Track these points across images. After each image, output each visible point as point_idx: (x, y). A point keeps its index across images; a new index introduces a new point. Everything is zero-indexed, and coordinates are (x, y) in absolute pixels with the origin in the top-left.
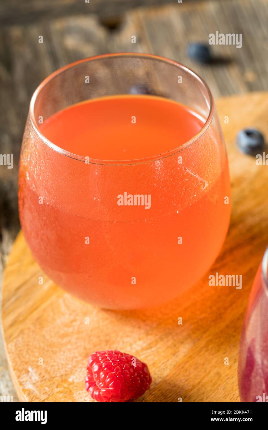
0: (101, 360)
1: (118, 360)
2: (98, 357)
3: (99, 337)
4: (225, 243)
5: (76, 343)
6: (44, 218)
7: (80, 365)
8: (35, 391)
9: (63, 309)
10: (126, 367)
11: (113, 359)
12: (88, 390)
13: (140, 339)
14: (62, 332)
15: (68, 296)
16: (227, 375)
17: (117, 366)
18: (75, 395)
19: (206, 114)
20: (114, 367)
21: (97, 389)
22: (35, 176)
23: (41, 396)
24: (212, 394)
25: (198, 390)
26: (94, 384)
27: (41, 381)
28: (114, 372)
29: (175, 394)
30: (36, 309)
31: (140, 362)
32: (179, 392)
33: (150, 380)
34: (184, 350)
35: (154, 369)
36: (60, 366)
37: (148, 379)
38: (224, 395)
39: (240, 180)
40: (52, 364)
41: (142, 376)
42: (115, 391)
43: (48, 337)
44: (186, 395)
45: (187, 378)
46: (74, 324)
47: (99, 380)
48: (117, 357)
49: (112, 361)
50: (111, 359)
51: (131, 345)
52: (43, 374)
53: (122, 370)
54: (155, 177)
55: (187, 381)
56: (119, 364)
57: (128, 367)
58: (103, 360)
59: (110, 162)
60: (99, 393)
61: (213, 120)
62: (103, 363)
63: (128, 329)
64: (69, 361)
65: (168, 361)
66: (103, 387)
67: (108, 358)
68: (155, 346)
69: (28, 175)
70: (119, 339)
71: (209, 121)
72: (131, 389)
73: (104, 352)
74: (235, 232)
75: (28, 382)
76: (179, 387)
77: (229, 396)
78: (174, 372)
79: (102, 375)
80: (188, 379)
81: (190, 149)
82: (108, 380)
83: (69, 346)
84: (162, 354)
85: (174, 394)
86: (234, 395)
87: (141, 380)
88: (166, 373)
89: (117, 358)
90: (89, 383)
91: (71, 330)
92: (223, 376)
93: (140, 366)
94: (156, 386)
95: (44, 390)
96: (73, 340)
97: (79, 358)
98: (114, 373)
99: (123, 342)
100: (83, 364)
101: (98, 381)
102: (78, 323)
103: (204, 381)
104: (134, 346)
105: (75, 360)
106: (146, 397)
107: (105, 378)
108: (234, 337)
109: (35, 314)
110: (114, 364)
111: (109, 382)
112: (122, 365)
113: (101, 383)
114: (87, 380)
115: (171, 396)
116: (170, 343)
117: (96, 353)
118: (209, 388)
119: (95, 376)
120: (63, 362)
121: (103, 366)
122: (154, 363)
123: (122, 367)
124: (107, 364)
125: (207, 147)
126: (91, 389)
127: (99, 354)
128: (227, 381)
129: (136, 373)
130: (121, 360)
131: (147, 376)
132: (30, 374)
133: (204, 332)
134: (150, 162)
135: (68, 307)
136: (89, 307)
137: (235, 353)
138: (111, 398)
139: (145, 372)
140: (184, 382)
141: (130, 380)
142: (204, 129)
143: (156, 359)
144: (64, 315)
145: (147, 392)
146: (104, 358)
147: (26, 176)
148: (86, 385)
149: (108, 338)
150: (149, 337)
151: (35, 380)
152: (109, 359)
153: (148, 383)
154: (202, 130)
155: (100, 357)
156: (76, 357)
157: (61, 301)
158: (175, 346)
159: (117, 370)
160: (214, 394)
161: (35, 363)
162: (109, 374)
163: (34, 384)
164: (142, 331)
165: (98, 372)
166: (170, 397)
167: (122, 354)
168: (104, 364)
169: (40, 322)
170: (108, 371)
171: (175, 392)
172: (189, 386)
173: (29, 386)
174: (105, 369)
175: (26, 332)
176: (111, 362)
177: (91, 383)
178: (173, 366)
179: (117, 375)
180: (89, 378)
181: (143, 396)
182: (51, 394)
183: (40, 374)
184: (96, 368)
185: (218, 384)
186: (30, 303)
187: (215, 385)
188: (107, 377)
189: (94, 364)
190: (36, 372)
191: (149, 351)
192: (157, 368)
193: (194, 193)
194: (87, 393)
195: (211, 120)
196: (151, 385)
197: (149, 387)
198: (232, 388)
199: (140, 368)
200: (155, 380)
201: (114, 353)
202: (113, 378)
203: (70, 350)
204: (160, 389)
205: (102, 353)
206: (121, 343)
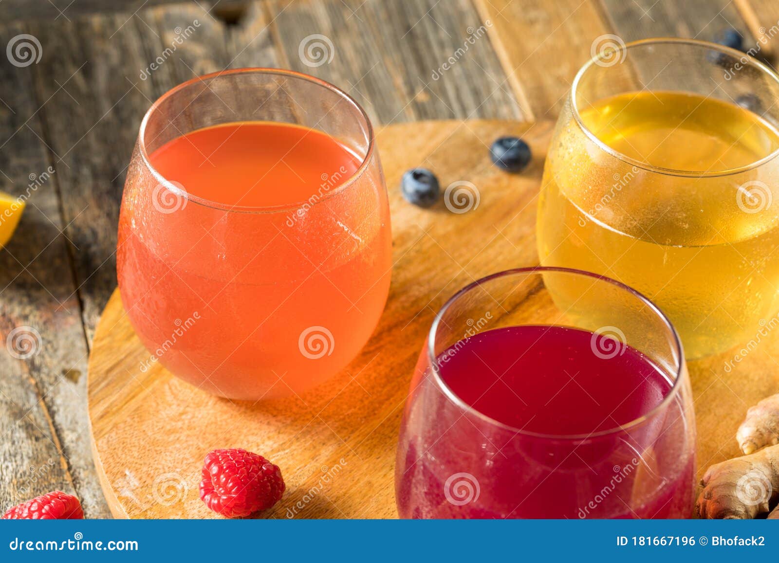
0: (222, 460)
1: (243, 461)
2: (218, 456)
3: (216, 434)
4: (382, 319)
5: (186, 441)
6: (153, 277)
7: (192, 469)
8: (135, 499)
9: (169, 398)
10: (253, 469)
11: (236, 459)
12: (203, 498)
13: (269, 438)
14: (168, 427)
15: (175, 381)
16: (380, 486)
17: (241, 467)
18: (185, 505)
19: (364, 150)
20: (238, 469)
21: (215, 495)
22: (144, 224)
23: (142, 505)
24: (361, 508)
25: (344, 502)
26: (211, 491)
27: (142, 487)
28: (238, 474)
29: (314, 506)
30: (133, 397)
31: (271, 464)
32: (319, 504)
33: (283, 487)
34: (326, 452)
35: (287, 475)
36: (167, 469)
37: (281, 486)
38: (376, 510)
39: (404, 238)
40: (155, 466)
41: (273, 481)
42: (239, 498)
43: (150, 434)
44: (328, 508)
45: (330, 487)
46: (183, 417)
47: (219, 485)
48: (243, 456)
49: (236, 461)
50: (234, 459)
51: (258, 445)
52: (144, 479)
53: (248, 473)
54: (298, 228)
55: (329, 491)
56: (244, 465)
57: (256, 469)
58: (224, 460)
59: (242, 209)
60: (219, 501)
61: (373, 160)
62: (224, 463)
63: (254, 425)
64: (178, 463)
65: (305, 466)
66: (224, 494)
67: (230, 457)
68: (289, 447)
69: (133, 222)
70: (242, 437)
71: (367, 161)
72: (259, 497)
73: (225, 451)
74: (394, 306)
75: (125, 488)
76: (319, 499)
77: (382, 510)
78: (313, 480)
79: (223, 479)
80: (331, 489)
81: (342, 195)
82: (231, 485)
83: (178, 446)
84: (298, 457)
85: (312, 506)
86: (389, 509)
87: (271, 485)
88: (302, 481)
89: (241, 458)
90: (205, 490)
91: (180, 424)
92: (375, 486)
93: (272, 469)
94: (289, 496)
95: (146, 497)
96: (183, 438)
97: (191, 460)
98: (238, 476)
99: (248, 442)
100: (196, 467)
101: (217, 486)
102: (189, 416)
103: (351, 491)
104: (261, 447)
105: (185, 462)
106: (277, 509)
107: (226, 482)
108: (390, 438)
109: (133, 404)
110: (238, 465)
111: (231, 486)
112: (248, 466)
113: (221, 489)
114: (202, 485)
115: (309, 508)
116: (308, 444)
117: (216, 451)
118: (358, 500)
119: (214, 479)
120: (170, 465)
121: (225, 467)
122: (287, 469)
123: (248, 469)
124: (229, 464)
125: (364, 193)
126: (208, 497)
127: (219, 453)
128: (381, 492)
129: (266, 477)
130: (247, 461)
131: (279, 482)
132: (127, 478)
133: (353, 432)
134: (293, 210)
135: (175, 396)
136: (203, 395)
137: (391, 458)
138: (234, 507)
139: (278, 478)
140: (326, 493)
141: (259, 485)
142: (361, 171)
143: (291, 463)
144: (170, 405)
145: (279, 502)
146: (225, 457)
147: (131, 224)
148: (201, 493)
149: (228, 436)
150: (281, 436)
151: (135, 486)
152: (232, 459)
153: (280, 491)
154: (358, 172)
155: (220, 457)
156: (187, 459)
157: (166, 387)
158: (314, 447)
159: (242, 472)
160: (364, 507)
161: (134, 465)
162: (232, 477)
163: (133, 490)
164: (272, 429)
165: (218, 475)
166: (308, 510)
167: (248, 454)
168: (225, 465)
169: (139, 414)
170: (230, 474)
171: (314, 504)
172: (332, 497)
173: (127, 493)
174: (227, 471)
175: (122, 425)
176: (234, 462)
177: (208, 489)
178: (311, 472)
179: (242, 479)
180: (205, 484)
181: (274, 507)
182: (154, 504)
183: (140, 479)
184: (215, 469)
185: (369, 495)
186: (126, 390)
187: (364, 496)
188: (230, 481)
189: (213, 465)
190: (135, 477)
191: (281, 453)
192: (290, 475)
193: (346, 250)
194: (202, 503)
195: (370, 158)
196: (284, 494)
197: (282, 497)
198: (387, 500)
199: (271, 471)
200: (289, 490)
201: (238, 452)
202: (236, 483)
203: (178, 450)
204: (294, 500)
205: (223, 451)
206: (245, 443)
